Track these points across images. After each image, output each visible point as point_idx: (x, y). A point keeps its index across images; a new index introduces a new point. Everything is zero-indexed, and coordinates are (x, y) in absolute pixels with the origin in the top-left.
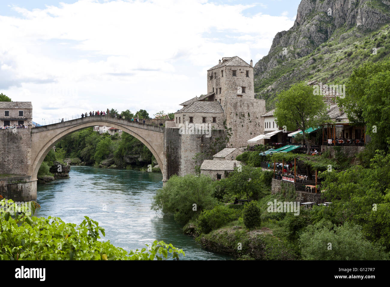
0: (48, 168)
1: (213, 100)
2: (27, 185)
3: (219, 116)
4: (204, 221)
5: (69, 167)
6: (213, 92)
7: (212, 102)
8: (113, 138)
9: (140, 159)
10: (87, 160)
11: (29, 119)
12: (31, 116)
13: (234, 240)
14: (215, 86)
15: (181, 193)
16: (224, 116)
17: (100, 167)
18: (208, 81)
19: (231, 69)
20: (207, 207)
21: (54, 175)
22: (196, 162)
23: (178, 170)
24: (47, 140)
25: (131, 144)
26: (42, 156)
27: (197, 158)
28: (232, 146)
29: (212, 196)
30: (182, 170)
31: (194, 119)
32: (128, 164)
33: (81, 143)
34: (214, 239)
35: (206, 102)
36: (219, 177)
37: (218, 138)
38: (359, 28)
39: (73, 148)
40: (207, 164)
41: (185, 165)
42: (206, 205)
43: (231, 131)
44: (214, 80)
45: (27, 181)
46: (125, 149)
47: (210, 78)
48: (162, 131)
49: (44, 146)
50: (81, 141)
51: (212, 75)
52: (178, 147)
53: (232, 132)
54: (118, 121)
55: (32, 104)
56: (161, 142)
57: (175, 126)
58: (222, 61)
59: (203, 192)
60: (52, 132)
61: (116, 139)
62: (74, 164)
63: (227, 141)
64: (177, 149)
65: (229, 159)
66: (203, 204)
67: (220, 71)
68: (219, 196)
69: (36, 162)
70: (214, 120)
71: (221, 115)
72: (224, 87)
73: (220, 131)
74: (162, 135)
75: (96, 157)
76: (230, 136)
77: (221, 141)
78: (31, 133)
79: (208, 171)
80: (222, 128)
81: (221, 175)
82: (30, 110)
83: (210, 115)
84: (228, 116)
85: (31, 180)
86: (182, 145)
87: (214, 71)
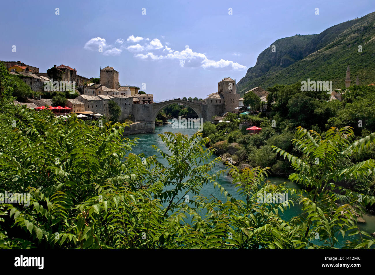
1: (220, 94)
11: (152, 100)
14: (221, 89)
26: (157, 114)
28: (227, 111)
31: (212, 101)
35: (217, 95)
38: (281, 66)
40: (217, 118)
47: (219, 86)
57: (205, 104)
60: (160, 105)
63: (225, 109)
65: (225, 116)
67: (223, 83)
69: (154, 116)
70: (220, 101)
71: (223, 100)
72: (224, 89)
78: (153, 106)
82: (152, 97)
85: (152, 123)
86: (208, 111)
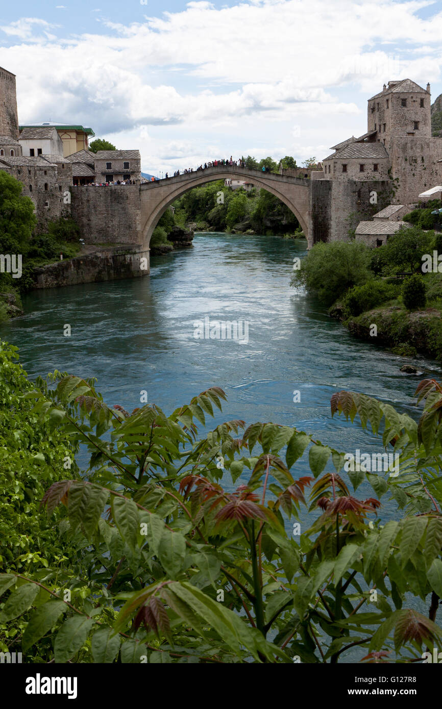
0: (165, 234)
1: (375, 141)
2: (136, 257)
3: (382, 163)
4: (353, 300)
5: (192, 233)
6: (375, 129)
7: (374, 144)
8: (250, 195)
9: (284, 222)
10: (216, 225)
11: (137, 171)
12: (139, 168)
13: (390, 325)
14: (377, 122)
15: (325, 264)
16: (388, 162)
17: (233, 233)
18: (369, 115)
19: (399, 97)
20: (359, 283)
21: (172, 243)
22: (351, 224)
23: (327, 236)
24: (160, 198)
25: (272, 202)
26: (155, 220)
27: (351, 219)
28: (399, 202)
29: (368, 268)
30: (332, 235)
31: (348, 168)
32: (267, 228)
33: (209, 203)
34: (365, 323)
35: (365, 144)
36: (379, 243)
37: (381, 193)
39: (199, 209)
40: (364, 227)
41: (336, 229)
42: (358, 280)
43: (398, 182)
44: (377, 113)
45: (137, 251)
46: (264, 208)
47: (371, 110)
48: (306, 184)
49: (157, 207)
50: (209, 200)
51: (375, 106)
52: (327, 204)
53: (399, 184)
54: (250, 173)
55: (141, 152)
56: (306, 198)
57: (324, 178)
58: (387, 87)
59: (354, 264)
60: (165, 188)
61: (254, 196)
62: (201, 229)
63: (392, 195)
64: (326, 208)
65: (394, 219)
66: (355, 280)
67: (385, 100)
68: (376, 268)
69: (148, 228)
70: (376, 168)
71: (385, 160)
72: (390, 122)
73: (383, 182)
74: (307, 189)
75: (228, 220)
76: (397, 189)
77: (385, 196)
78: (140, 190)
79: (366, 236)
80: (385, 178)
81: (381, 241)
82: (137, 161)
83: (371, 161)
84: (394, 162)
85: (141, 250)
86: (333, 202)
87: (377, 101)
